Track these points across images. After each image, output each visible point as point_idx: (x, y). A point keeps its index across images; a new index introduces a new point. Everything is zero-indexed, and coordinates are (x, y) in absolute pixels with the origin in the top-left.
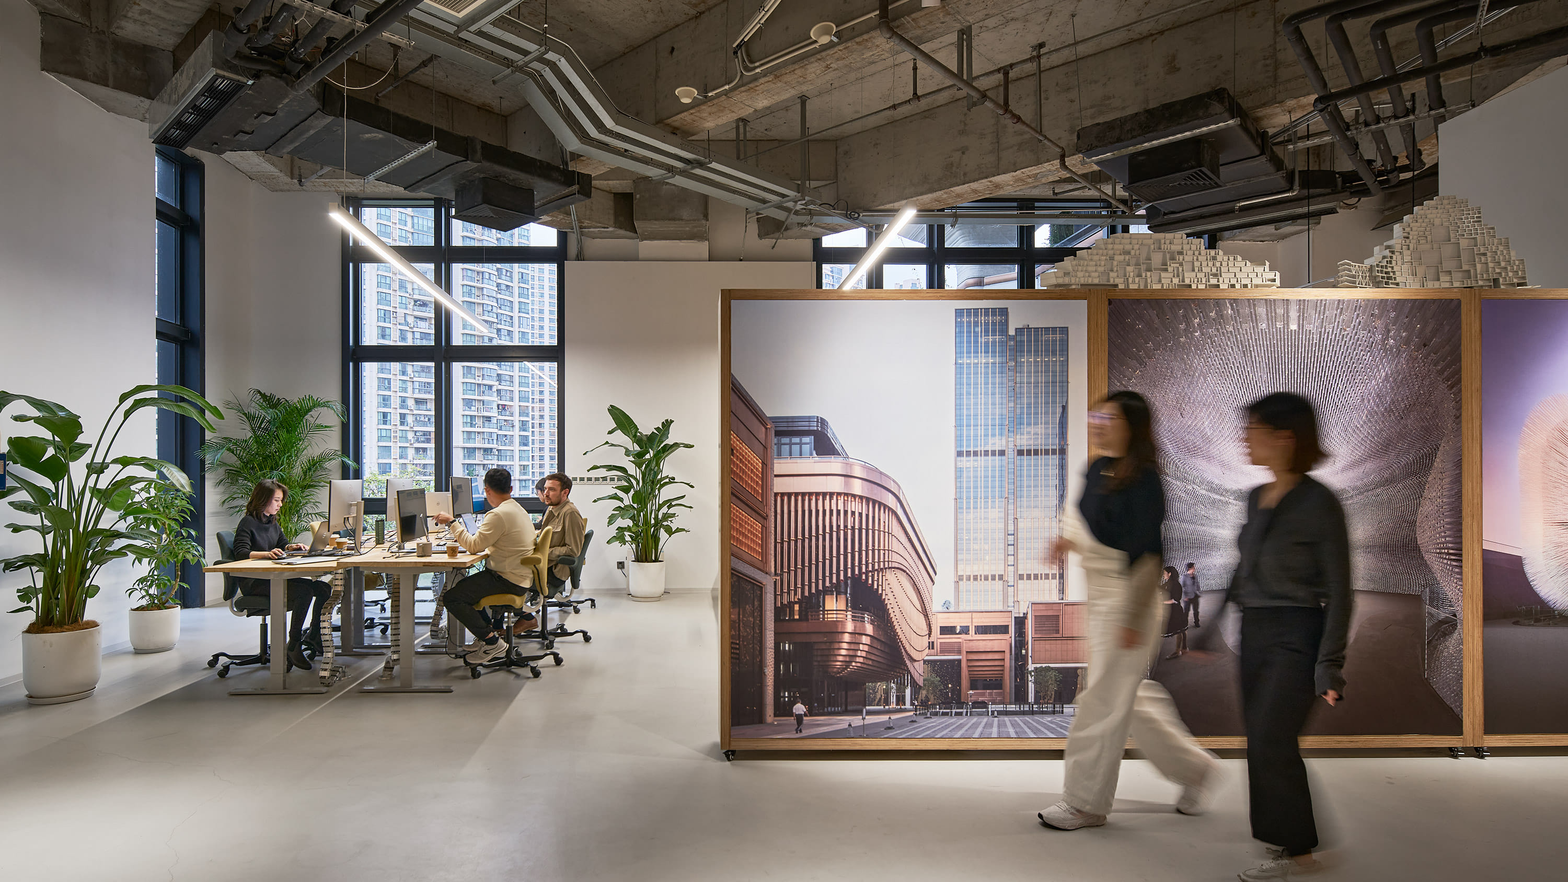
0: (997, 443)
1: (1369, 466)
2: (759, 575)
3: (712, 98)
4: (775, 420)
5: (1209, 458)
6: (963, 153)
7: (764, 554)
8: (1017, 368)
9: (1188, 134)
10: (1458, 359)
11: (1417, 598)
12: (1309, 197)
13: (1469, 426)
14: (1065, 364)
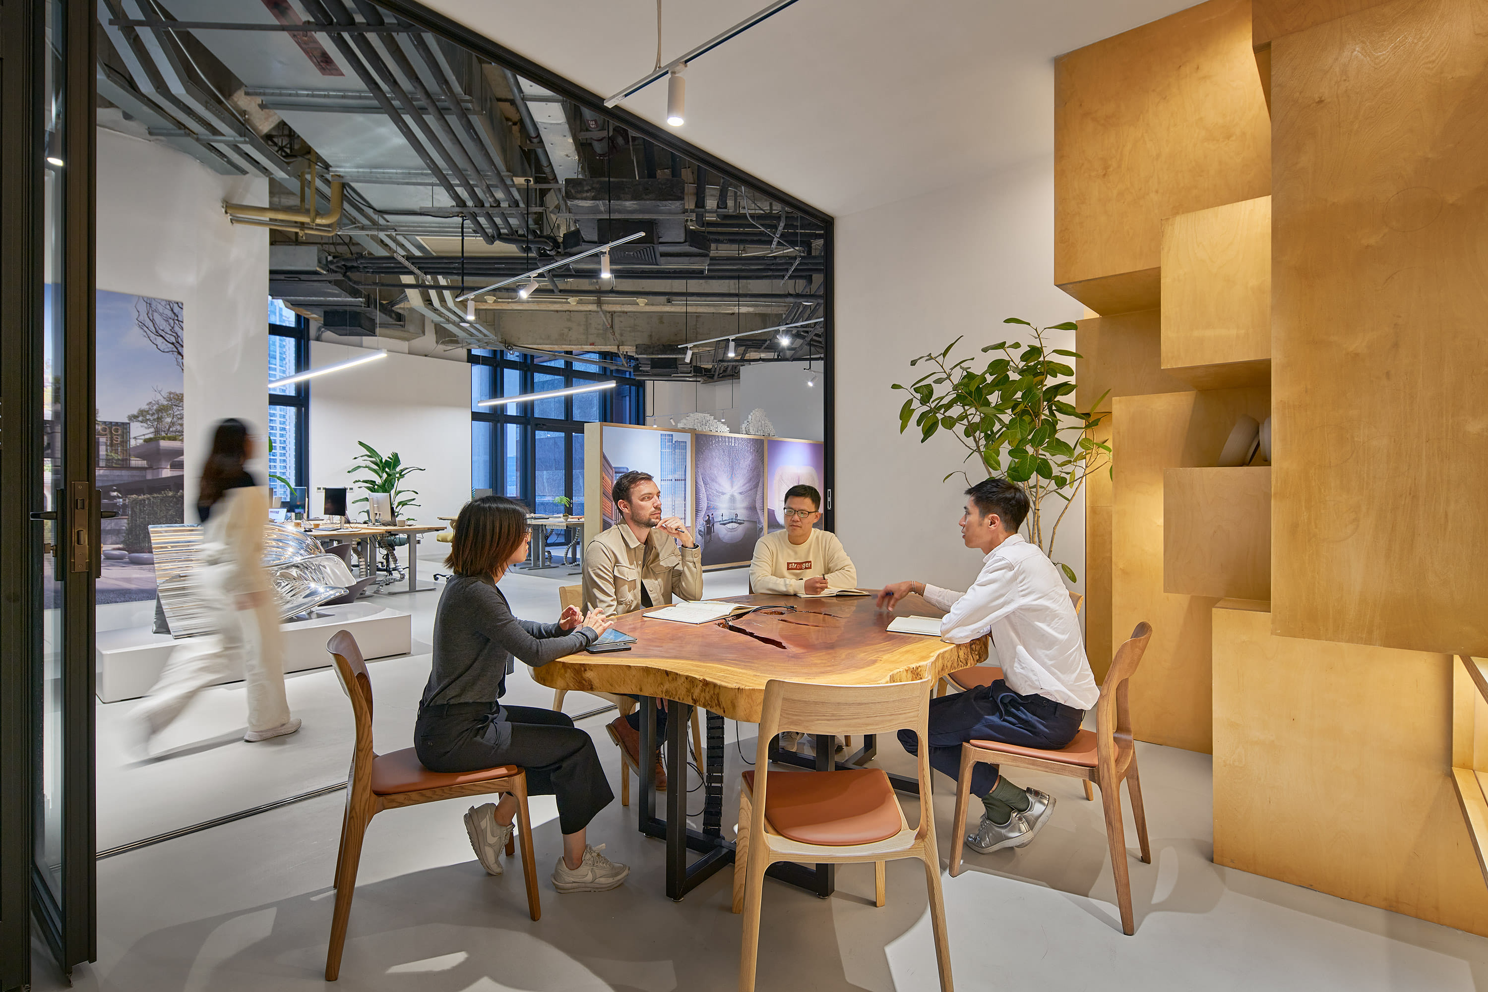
0: (670, 477)
1: (747, 485)
2: (610, 521)
3: (500, 302)
4: (615, 468)
5: (716, 482)
6: (569, 330)
7: (612, 514)
8: (675, 454)
9: (674, 356)
10: (763, 456)
11: (755, 522)
12: (697, 376)
13: (766, 474)
14: (686, 453)
